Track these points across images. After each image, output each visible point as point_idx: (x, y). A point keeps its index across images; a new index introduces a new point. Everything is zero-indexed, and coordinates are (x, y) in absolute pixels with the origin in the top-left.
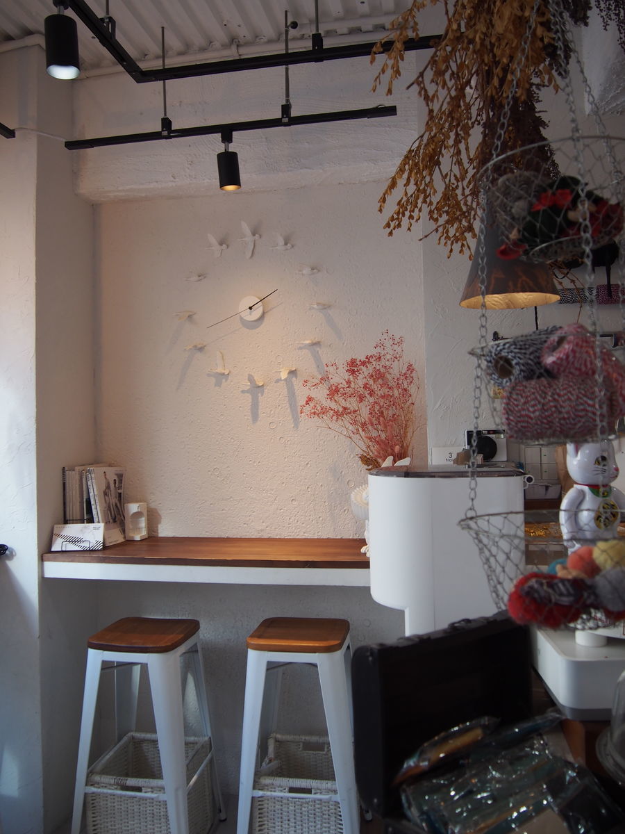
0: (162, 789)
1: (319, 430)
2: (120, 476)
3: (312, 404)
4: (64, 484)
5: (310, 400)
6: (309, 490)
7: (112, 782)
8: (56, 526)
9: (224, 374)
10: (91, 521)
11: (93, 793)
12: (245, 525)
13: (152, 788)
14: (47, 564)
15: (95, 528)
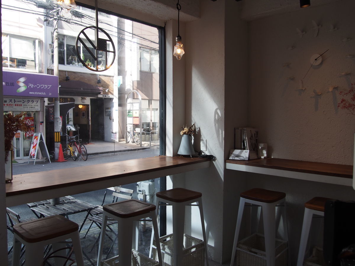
0: (265, 255)
1: (348, 115)
2: (257, 132)
3: (344, 103)
4: (235, 134)
5: (343, 100)
6: (341, 142)
7: (246, 248)
8: (231, 150)
9: (302, 90)
10: (244, 149)
11: (239, 250)
12: (310, 156)
13: (261, 254)
14: (227, 164)
15: (245, 152)
